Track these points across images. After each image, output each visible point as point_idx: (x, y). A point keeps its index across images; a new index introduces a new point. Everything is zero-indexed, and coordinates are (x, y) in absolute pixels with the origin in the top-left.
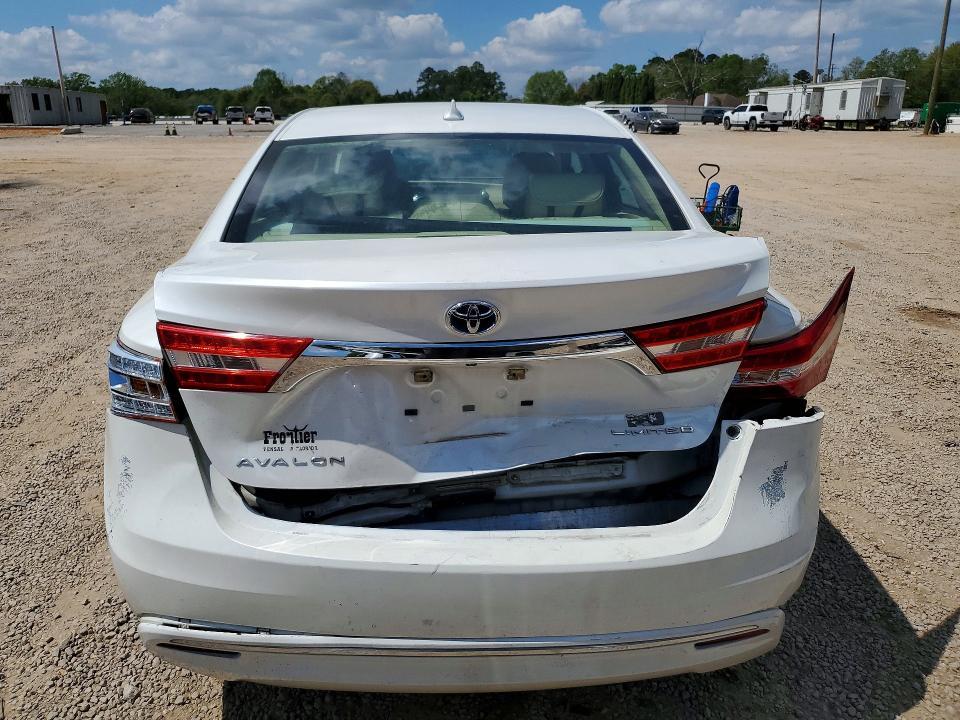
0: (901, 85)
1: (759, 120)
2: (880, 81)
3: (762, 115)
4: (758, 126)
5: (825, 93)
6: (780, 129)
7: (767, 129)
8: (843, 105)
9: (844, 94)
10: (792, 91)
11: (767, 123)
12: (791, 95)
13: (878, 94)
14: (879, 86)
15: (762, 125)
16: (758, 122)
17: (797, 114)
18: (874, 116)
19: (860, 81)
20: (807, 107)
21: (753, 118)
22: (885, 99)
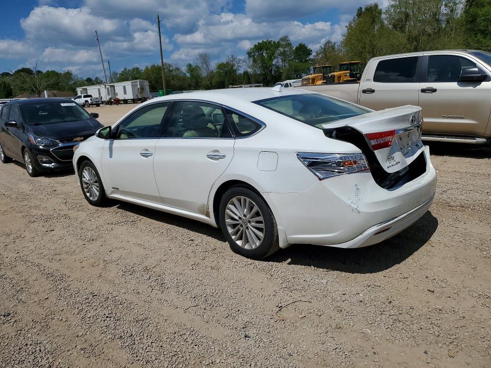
0: (146, 83)
1: (90, 102)
2: (138, 82)
3: (91, 99)
4: (90, 105)
5: (116, 87)
6: (101, 105)
7: (94, 106)
8: (125, 93)
9: (124, 87)
10: (99, 87)
11: (94, 103)
12: (99, 89)
13: (139, 87)
14: (138, 84)
15: (92, 104)
16: (90, 103)
17: (106, 98)
18: (140, 97)
19: (130, 82)
20: (109, 94)
21: (86, 101)
22: (142, 89)
